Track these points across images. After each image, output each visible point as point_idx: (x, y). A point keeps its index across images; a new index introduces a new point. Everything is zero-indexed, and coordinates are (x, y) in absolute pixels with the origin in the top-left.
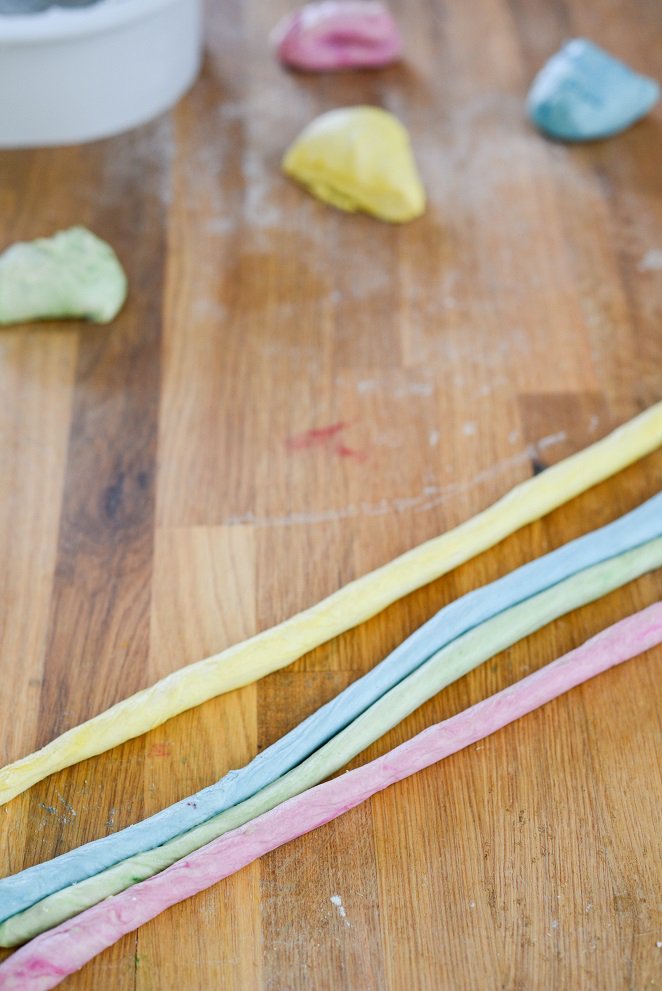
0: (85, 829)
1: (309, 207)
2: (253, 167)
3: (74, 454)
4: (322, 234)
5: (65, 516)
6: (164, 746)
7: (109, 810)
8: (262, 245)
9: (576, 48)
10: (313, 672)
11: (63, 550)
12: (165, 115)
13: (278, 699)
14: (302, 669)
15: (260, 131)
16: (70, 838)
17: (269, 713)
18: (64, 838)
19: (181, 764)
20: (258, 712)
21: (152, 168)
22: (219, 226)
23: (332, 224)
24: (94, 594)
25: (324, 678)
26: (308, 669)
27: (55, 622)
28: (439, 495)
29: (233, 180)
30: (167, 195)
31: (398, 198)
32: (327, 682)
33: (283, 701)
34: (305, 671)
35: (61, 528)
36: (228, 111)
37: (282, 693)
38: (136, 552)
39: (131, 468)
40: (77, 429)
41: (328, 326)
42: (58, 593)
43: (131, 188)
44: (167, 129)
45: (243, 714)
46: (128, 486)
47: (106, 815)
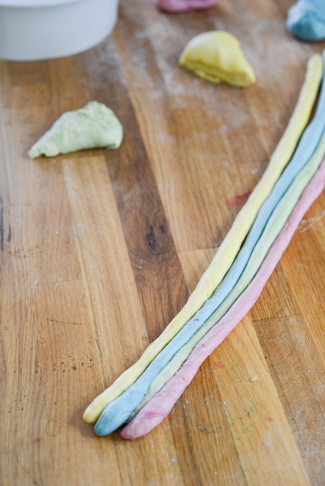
0: (196, 410)
1: (196, 82)
2: (162, 64)
3: (123, 219)
4: (208, 95)
5: (130, 251)
6: (219, 363)
7: (204, 398)
8: (180, 104)
10: (278, 317)
11: (135, 268)
12: (108, 38)
13: (266, 333)
14: (273, 317)
15: (158, 44)
16: (190, 415)
17: (265, 340)
18: (187, 415)
19: (231, 371)
20: (259, 340)
21: (112, 67)
22: (156, 95)
23: (211, 90)
24: (159, 290)
25: (284, 320)
26: (276, 316)
27: (144, 306)
28: (308, 224)
29: (154, 71)
30: (124, 81)
31: (243, 76)
32: (286, 321)
33: (269, 334)
34: (274, 317)
35: (130, 257)
36: (140, 35)
37: (267, 329)
38: (172, 266)
39: (155, 223)
40: (120, 206)
41: (226, 143)
42: (140, 291)
43: (104, 79)
44: (112, 46)
45: (252, 342)
46: (157, 232)
47: (203, 401)
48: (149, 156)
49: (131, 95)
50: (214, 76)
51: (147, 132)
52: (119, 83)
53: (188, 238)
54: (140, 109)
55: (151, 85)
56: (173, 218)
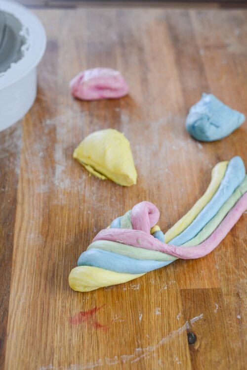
2: (59, 155)
8: (61, 200)
9: (207, 98)
12: (20, 122)
15: (62, 133)
22: (42, 189)
28: (143, 353)
29: (49, 162)
30: (18, 171)
31: (126, 177)
44: (19, 132)
48: (14, 257)
49: (19, 186)
50: (101, 174)
51: (20, 230)
52: (13, 172)
53: (20, 357)
54: (22, 204)
55: (41, 177)
56: (13, 332)
